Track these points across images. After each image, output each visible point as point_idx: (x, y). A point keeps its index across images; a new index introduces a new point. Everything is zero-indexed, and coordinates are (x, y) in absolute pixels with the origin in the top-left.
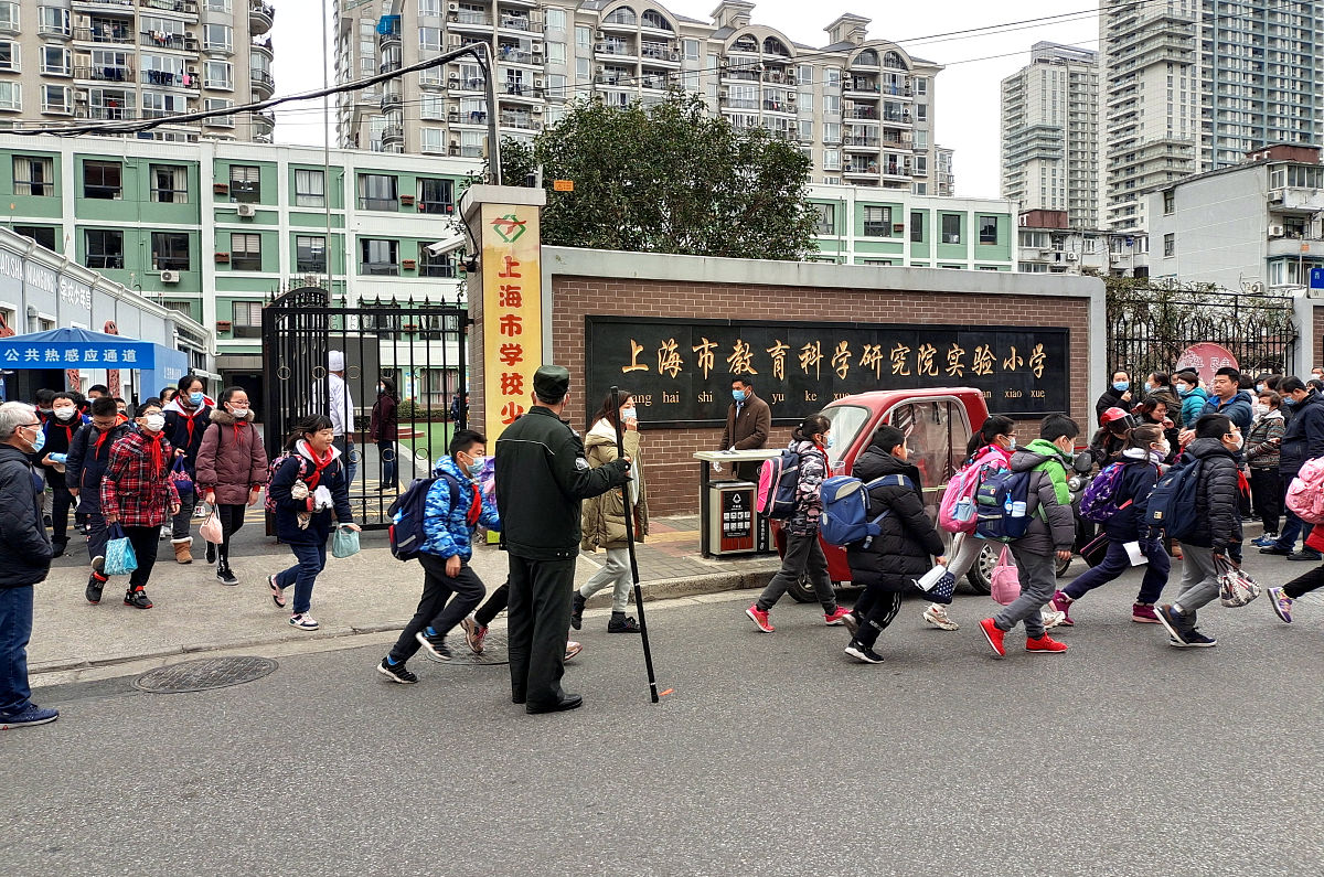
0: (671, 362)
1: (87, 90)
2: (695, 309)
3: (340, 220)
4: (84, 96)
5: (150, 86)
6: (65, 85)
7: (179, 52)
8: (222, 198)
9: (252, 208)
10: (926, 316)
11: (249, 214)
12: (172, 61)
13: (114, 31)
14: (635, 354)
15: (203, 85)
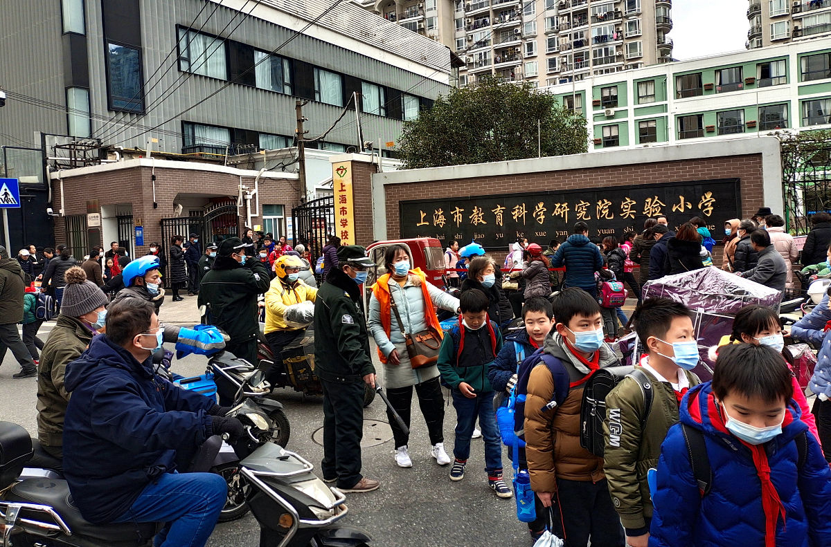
0: (440, 220)
1: (566, 56)
2: (452, 193)
3: (664, 108)
4: (565, 59)
5: (596, 45)
6: (556, 56)
7: (611, 21)
8: (597, 107)
9: (612, 111)
10: (602, 182)
11: (611, 114)
12: (607, 27)
13: (579, 20)
14: (422, 217)
15: (625, 37)
